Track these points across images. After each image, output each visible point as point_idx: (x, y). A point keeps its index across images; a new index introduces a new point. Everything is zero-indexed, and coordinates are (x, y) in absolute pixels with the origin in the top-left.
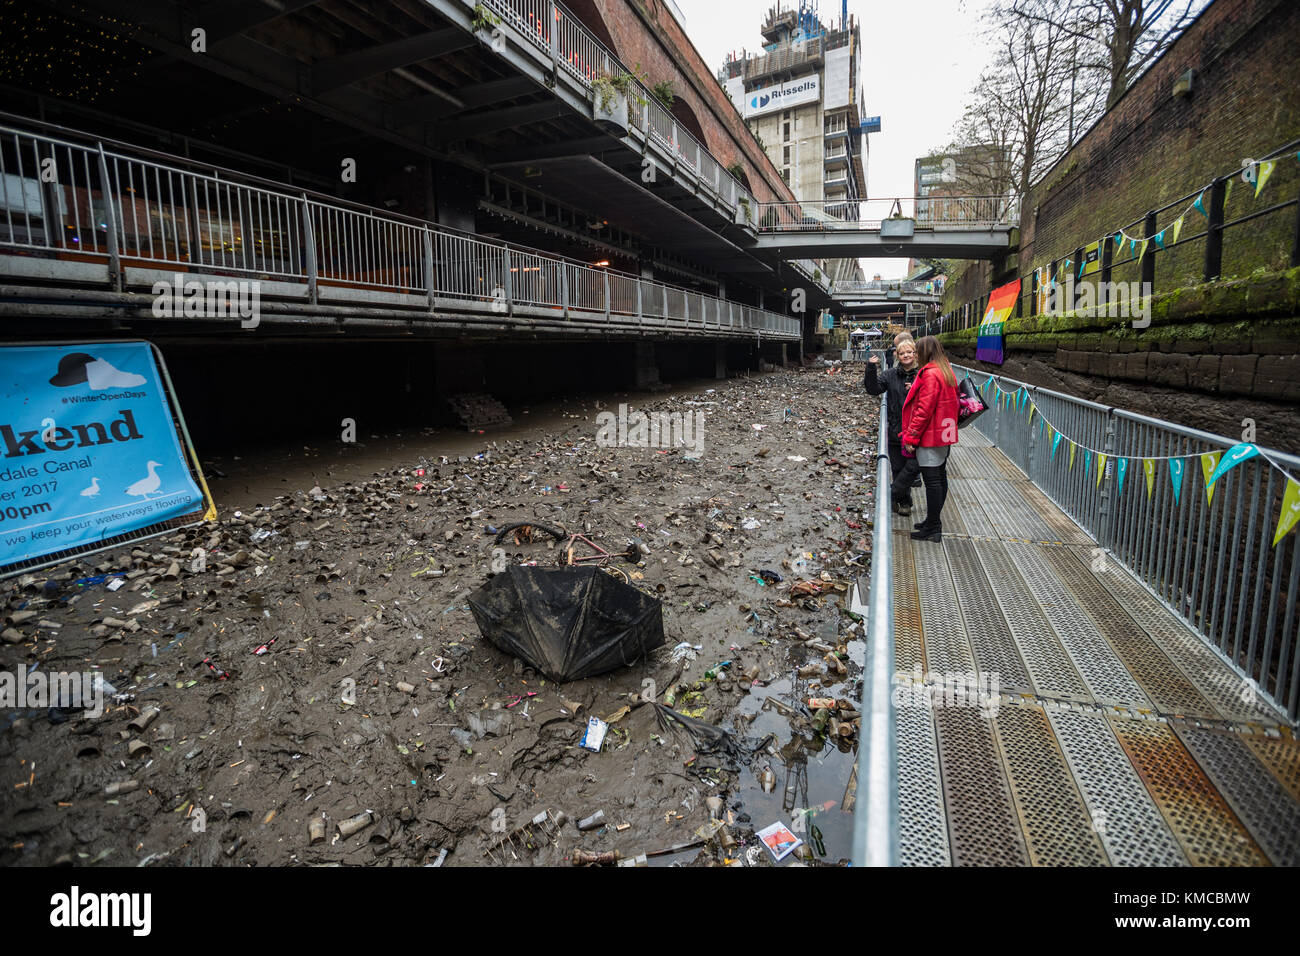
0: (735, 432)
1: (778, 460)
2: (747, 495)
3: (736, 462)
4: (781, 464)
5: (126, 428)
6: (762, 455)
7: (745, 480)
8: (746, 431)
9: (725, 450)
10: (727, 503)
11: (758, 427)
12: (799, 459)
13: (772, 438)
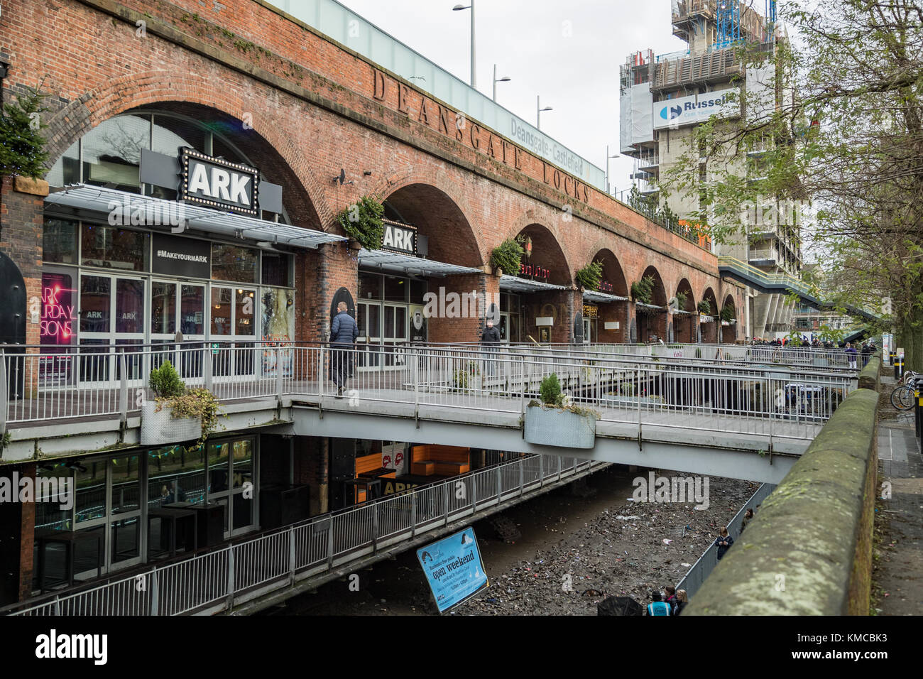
0: (653, 546)
1: (676, 565)
2: (661, 583)
3: (655, 566)
4: (677, 568)
5: (470, 558)
6: (668, 563)
7: (661, 576)
8: (660, 545)
9: (649, 559)
10: (653, 586)
11: (666, 541)
12: (687, 565)
13: (674, 551)
